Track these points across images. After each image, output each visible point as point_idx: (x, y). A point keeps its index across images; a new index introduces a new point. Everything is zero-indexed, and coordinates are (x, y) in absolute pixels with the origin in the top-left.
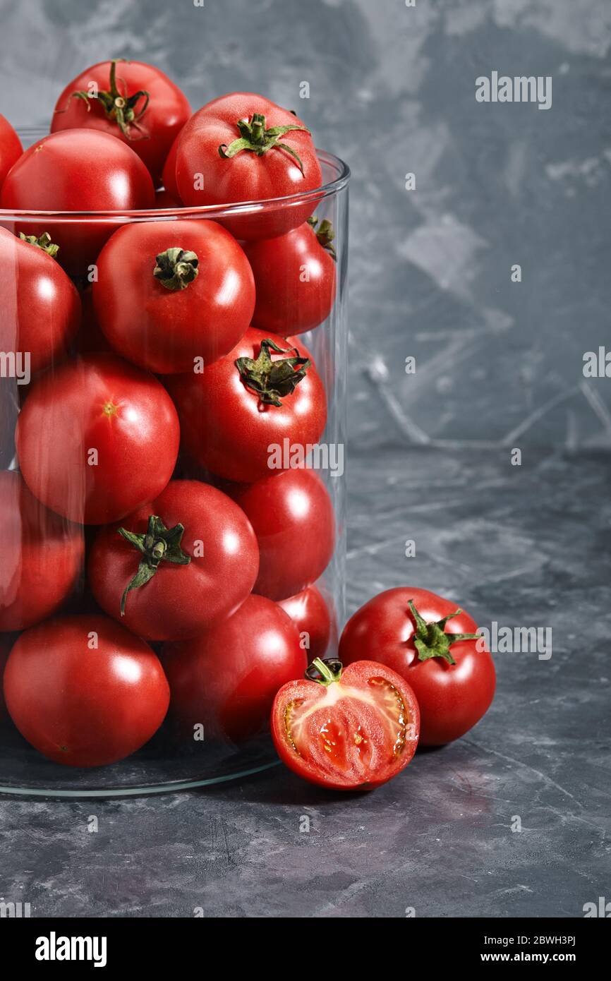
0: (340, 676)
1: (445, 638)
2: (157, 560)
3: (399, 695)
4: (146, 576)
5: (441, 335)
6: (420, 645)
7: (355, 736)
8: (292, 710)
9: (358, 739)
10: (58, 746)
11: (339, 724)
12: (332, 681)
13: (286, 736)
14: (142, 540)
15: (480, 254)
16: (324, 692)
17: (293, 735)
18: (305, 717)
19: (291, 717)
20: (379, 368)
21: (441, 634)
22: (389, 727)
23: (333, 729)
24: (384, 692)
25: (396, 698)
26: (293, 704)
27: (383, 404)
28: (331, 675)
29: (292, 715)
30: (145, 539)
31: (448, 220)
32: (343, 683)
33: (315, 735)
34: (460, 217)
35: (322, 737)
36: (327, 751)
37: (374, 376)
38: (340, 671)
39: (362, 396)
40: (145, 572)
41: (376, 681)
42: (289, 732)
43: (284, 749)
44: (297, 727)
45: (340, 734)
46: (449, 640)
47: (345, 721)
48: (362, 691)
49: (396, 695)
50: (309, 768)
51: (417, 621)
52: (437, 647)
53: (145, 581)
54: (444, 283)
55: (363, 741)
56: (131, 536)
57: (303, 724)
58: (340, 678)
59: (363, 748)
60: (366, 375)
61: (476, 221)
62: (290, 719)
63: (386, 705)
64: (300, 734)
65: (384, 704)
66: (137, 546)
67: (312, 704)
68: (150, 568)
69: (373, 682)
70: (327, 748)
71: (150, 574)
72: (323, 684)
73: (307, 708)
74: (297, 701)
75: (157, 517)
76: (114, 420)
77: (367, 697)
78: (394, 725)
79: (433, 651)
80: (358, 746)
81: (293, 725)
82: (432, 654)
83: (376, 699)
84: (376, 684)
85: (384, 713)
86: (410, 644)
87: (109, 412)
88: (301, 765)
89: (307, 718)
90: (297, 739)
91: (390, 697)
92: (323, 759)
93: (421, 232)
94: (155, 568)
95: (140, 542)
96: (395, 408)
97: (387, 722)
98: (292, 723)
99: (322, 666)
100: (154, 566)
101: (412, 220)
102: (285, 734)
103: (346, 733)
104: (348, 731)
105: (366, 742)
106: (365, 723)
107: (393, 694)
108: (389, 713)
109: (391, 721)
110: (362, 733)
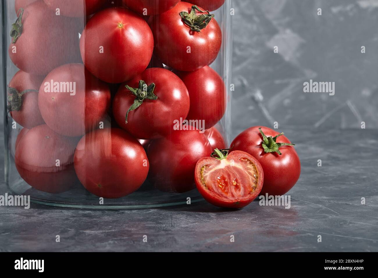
0: (227, 156)
1: (276, 145)
2: (142, 98)
3: (254, 166)
4: (137, 105)
5: (285, 81)
6: (265, 147)
7: (233, 181)
8: (204, 169)
9: (235, 183)
10: (97, 184)
11: (226, 176)
12: (223, 158)
13: (201, 180)
14: (136, 91)
15: (302, 46)
16: (219, 162)
17: (204, 180)
18: (210, 172)
19: (204, 172)
20: (259, 96)
21: (275, 143)
22: (249, 179)
23: (223, 178)
24: (247, 164)
25: (253, 167)
26: (205, 167)
27: (260, 111)
28: (223, 156)
29: (204, 171)
30: (137, 91)
31: (288, 31)
32: (228, 159)
33: (215, 180)
34: (294, 30)
35: (218, 181)
36: (220, 187)
37: (257, 99)
38: (227, 154)
39: (251, 108)
40: (137, 104)
41: (243, 159)
42: (203, 178)
43: (200, 186)
44: (206, 177)
45: (226, 180)
46: (278, 146)
47: (229, 176)
48: (237, 163)
49: (253, 166)
50: (211, 194)
51: (264, 137)
52: (273, 148)
53: (137, 107)
54: (287, 58)
55: (237, 184)
56: (131, 89)
57: (209, 175)
58: (227, 157)
59: (237, 187)
60: (253, 99)
61: (300, 32)
62: (203, 173)
63: (248, 169)
64: (208, 180)
65: (247, 169)
66: (134, 93)
67: (214, 167)
68: (139, 102)
69: (242, 159)
70: (220, 186)
71: (139, 104)
72: (219, 159)
73: (211, 169)
74: (206, 166)
75: (143, 81)
76: (123, 30)
77: (239, 166)
78: (252, 178)
79: (271, 150)
80: (234, 186)
81: (204, 176)
82: (271, 151)
83: (244, 167)
84: (243, 160)
85: (247, 173)
86: (261, 146)
87: (120, 26)
88: (208, 193)
89: (211, 173)
90: (206, 182)
91: (250, 166)
92: (218, 191)
93: (277, 37)
94: (141, 102)
95: (135, 92)
96: (266, 112)
97: (248, 176)
98: (204, 175)
99: (218, 152)
100: (141, 101)
101: (272, 32)
102: (201, 179)
103: (229, 180)
104: (230, 179)
105: (238, 184)
106: (238, 176)
107: (251, 165)
108: (249, 173)
109: (250, 176)
110: (236, 180)
